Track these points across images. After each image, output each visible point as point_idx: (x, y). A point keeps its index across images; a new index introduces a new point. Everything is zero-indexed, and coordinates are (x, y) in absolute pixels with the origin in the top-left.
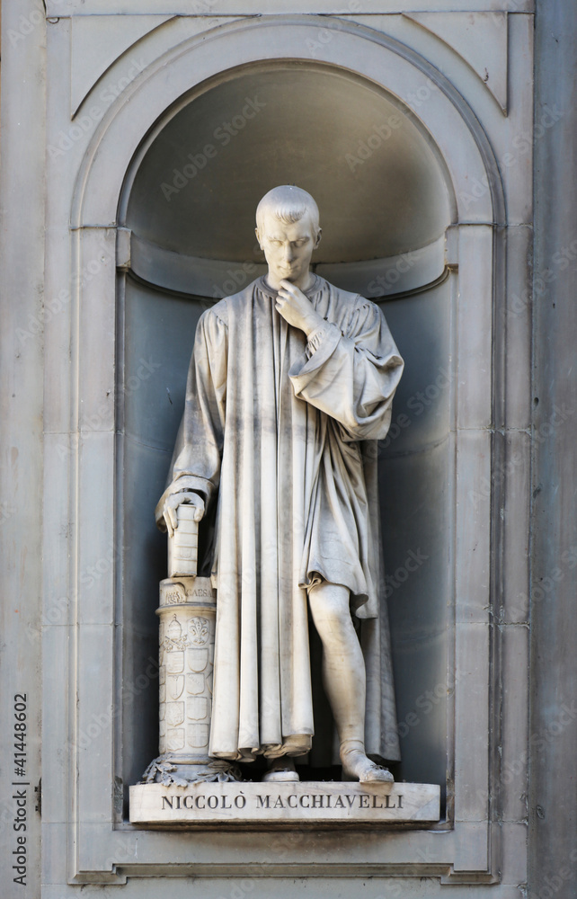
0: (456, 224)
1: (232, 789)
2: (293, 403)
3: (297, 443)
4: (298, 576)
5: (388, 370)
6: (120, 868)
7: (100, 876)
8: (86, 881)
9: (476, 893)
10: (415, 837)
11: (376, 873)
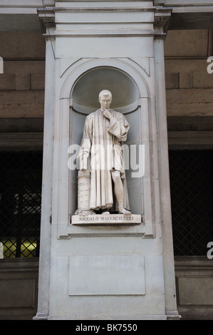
0: (140, 97)
1: (95, 216)
2: (107, 133)
5: (126, 127)
6: (69, 235)
7: (65, 236)
8: (62, 237)
9: (150, 240)
10: (136, 227)
11: (127, 235)
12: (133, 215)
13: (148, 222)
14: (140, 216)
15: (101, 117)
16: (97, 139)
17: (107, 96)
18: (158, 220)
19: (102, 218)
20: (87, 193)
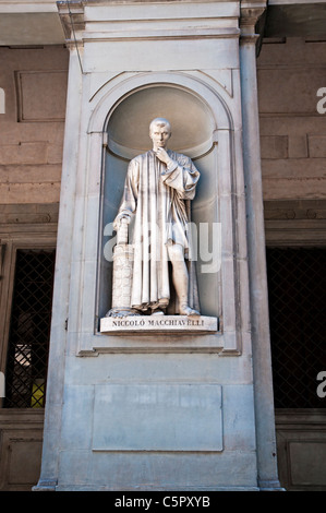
0: (217, 130)
1: (139, 318)
2: (162, 185)
3: (163, 198)
4: (164, 241)
5: (193, 176)
6: (95, 350)
7: (89, 352)
8: (83, 354)
9: (232, 360)
10: (208, 337)
11: (194, 350)
12: (203, 318)
13: (230, 330)
14: (215, 320)
15: (152, 160)
16: (146, 195)
17: (163, 126)
18: (246, 325)
19: (151, 322)
20: (127, 281)
